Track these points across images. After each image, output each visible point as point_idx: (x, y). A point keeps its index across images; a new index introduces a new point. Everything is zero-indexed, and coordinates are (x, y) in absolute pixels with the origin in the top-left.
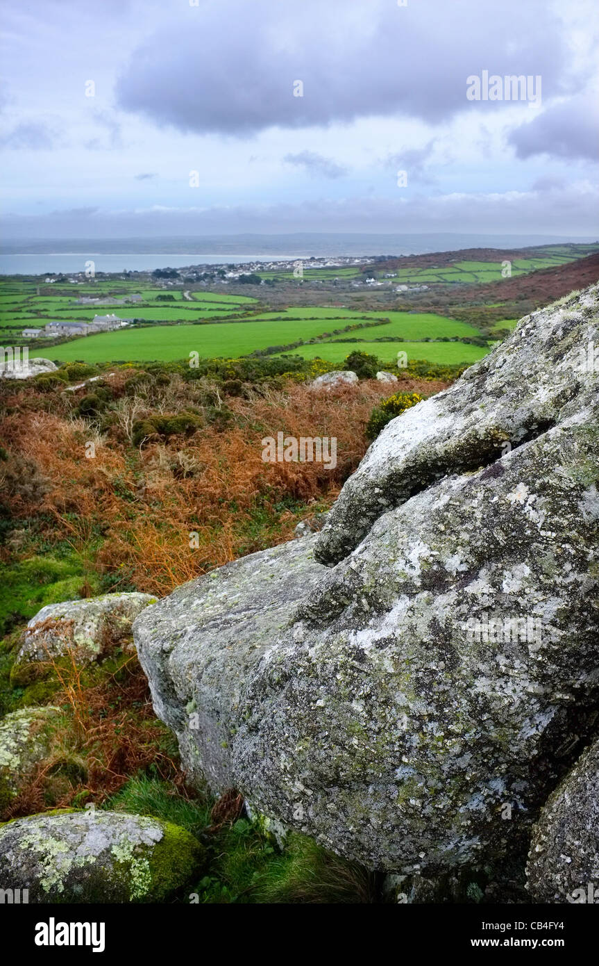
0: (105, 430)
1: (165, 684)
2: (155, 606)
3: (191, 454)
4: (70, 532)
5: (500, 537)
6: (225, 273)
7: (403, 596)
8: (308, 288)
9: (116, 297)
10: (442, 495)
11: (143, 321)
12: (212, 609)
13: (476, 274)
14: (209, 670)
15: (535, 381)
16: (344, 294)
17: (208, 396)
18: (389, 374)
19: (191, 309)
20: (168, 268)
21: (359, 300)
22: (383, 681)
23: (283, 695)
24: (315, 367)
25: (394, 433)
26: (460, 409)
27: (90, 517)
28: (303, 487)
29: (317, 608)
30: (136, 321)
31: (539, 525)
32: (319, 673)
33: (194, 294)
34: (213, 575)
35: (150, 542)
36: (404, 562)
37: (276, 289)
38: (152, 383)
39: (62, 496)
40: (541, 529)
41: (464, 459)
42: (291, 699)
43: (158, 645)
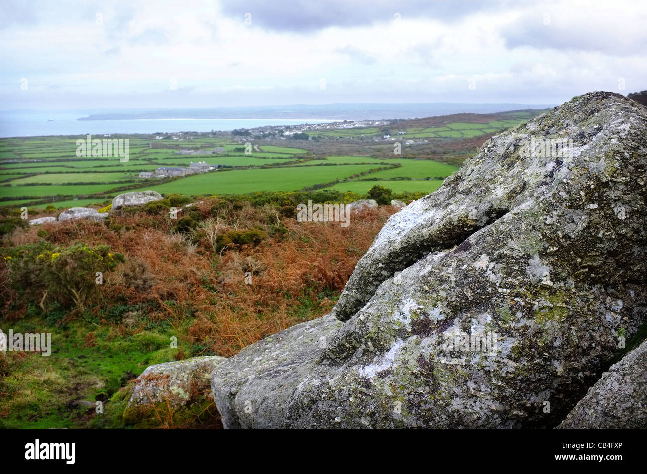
0: (196, 242)
1: (233, 419)
2: (226, 362)
3: (257, 258)
4: (169, 314)
5: (469, 294)
6: (283, 132)
7: (398, 339)
8: (343, 143)
9: (206, 149)
10: (426, 265)
11: (225, 166)
12: (267, 364)
13: (463, 132)
14: (264, 406)
15: (494, 183)
16: (368, 147)
17: (270, 217)
18: (400, 202)
19: (259, 158)
20: (243, 129)
21: (379, 150)
22: (384, 402)
23: (311, 415)
24: (347, 198)
25: (393, 224)
26: (440, 205)
27: (184, 303)
28: (338, 282)
29: (336, 350)
30: (219, 166)
31: (498, 284)
32: (337, 396)
33: (261, 147)
34: (269, 339)
35: (226, 319)
36: (399, 314)
37: (319, 143)
38: (230, 208)
39: (165, 289)
40: (499, 287)
41: (443, 239)
42: (317, 417)
43: (227, 389)
